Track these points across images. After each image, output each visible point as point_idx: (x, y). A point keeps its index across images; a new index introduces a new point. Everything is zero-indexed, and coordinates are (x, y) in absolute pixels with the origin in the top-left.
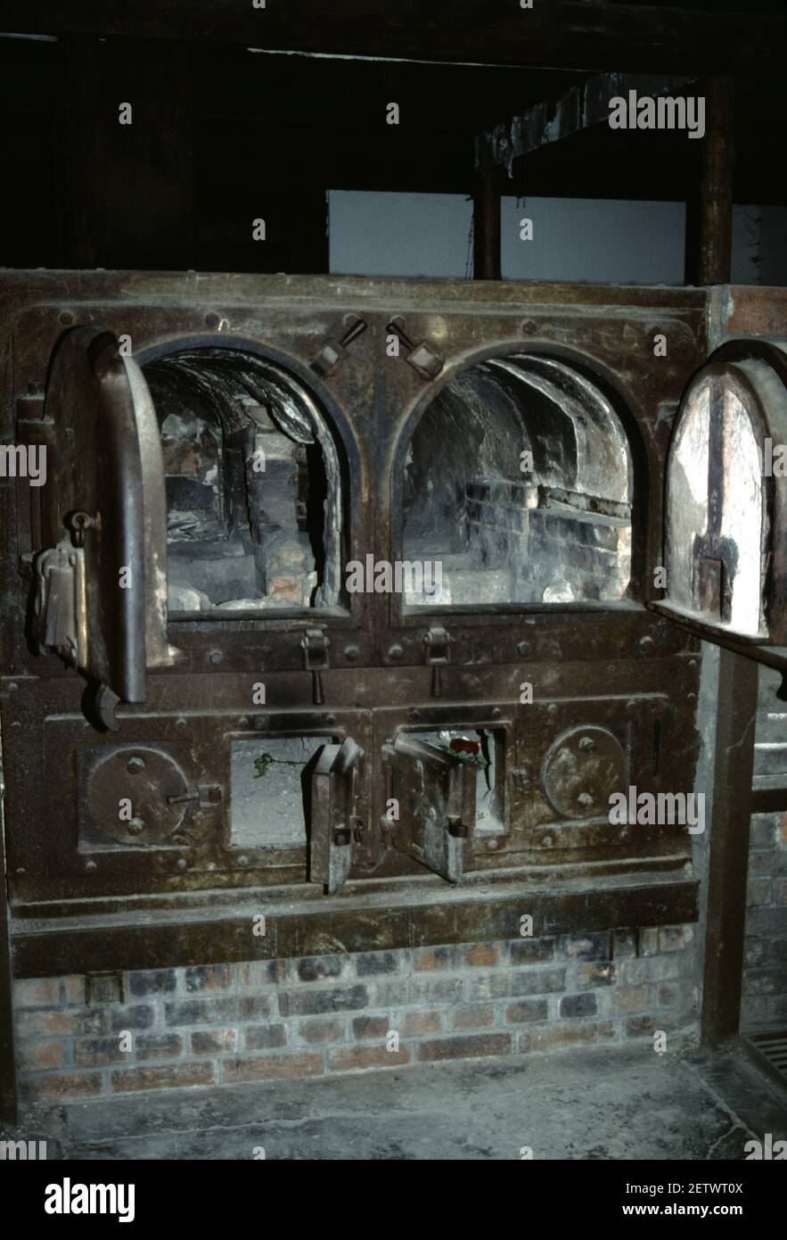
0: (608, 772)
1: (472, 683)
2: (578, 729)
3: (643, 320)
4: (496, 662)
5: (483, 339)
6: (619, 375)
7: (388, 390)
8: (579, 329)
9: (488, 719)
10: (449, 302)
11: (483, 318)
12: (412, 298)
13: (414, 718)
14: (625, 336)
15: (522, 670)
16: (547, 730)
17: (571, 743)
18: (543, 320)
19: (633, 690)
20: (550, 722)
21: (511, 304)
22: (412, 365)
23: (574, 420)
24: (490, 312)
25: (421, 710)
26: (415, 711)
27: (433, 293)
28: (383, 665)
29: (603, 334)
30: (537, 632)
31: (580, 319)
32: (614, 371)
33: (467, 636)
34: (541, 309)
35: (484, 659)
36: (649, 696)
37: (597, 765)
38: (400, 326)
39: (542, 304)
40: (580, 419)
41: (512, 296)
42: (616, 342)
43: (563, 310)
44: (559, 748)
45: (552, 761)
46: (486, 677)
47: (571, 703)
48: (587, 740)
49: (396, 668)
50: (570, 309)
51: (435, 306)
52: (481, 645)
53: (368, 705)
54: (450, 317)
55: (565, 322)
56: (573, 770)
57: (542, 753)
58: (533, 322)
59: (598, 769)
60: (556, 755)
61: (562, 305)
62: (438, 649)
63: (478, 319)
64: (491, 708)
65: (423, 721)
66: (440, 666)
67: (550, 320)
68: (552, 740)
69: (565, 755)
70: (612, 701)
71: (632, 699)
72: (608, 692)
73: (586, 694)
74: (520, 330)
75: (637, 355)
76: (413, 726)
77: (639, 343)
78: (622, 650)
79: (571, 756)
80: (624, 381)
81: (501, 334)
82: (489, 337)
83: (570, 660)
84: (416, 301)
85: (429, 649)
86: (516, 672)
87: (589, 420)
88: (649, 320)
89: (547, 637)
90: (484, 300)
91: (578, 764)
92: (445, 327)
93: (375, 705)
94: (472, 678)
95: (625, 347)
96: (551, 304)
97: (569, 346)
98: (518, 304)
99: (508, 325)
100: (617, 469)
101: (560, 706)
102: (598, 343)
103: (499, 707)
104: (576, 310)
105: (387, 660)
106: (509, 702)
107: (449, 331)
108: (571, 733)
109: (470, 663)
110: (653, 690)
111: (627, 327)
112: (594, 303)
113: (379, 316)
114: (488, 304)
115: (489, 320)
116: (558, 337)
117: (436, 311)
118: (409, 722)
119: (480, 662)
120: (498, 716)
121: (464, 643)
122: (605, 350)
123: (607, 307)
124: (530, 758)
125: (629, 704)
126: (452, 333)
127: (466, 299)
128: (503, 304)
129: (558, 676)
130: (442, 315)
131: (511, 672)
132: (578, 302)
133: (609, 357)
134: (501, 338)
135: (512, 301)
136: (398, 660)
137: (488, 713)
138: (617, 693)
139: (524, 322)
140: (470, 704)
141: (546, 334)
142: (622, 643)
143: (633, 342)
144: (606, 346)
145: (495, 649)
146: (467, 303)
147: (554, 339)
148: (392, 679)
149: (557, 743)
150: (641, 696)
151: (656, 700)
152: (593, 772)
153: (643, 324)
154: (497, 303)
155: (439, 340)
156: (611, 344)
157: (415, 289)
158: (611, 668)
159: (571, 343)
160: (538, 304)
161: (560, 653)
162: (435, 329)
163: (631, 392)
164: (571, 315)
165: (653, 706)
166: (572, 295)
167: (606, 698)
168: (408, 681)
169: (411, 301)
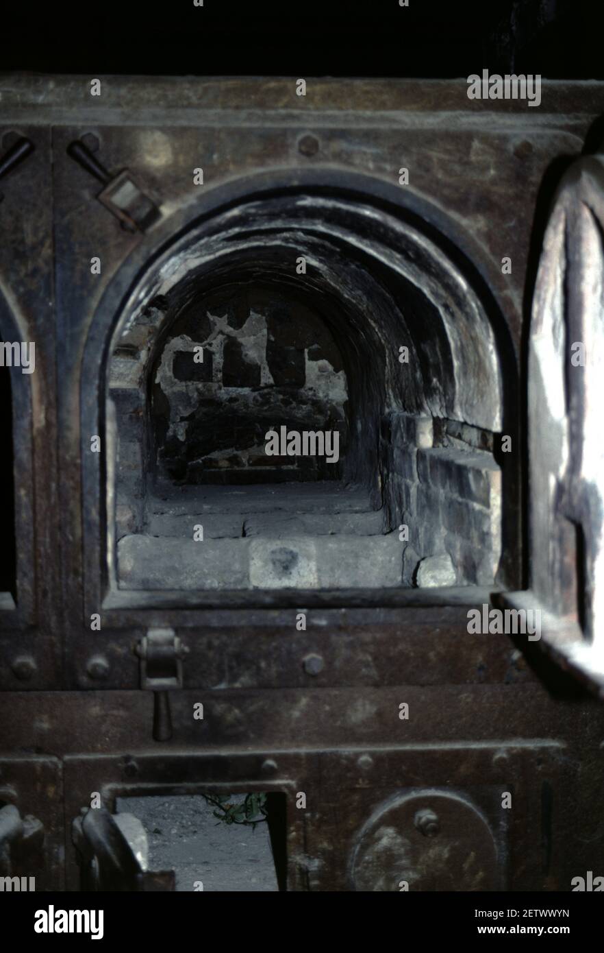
0: (466, 866)
1: (230, 718)
2: (414, 795)
3: (508, 132)
4: (265, 686)
5: (231, 167)
6: (465, 222)
7: (77, 250)
8: (395, 148)
9: (255, 778)
10: (180, 112)
11: (232, 133)
12: (119, 105)
13: (129, 773)
14: (473, 158)
15: (315, 698)
16: (356, 797)
17: (401, 819)
18: (332, 135)
19: (505, 735)
20: (362, 784)
21: (283, 112)
22: (110, 208)
23: (441, 310)
24: (247, 125)
25: (141, 761)
26: (133, 763)
27: (153, 97)
28: (77, 687)
29: (435, 155)
30: (334, 638)
31: (396, 132)
32: (454, 215)
33: (216, 643)
34: (333, 119)
35: (245, 680)
36: (532, 745)
37: (446, 855)
38: (91, 146)
39: (336, 112)
40: (446, 307)
41: (285, 100)
42: (457, 168)
43: (371, 120)
44: (376, 827)
45: (365, 847)
46: (252, 708)
47: (397, 753)
48: (427, 815)
49: (98, 693)
50: (383, 119)
51: (155, 117)
52: (239, 658)
53: (58, 751)
54: (176, 133)
55: (371, 137)
56: (404, 862)
57: (349, 833)
58: (315, 136)
59: (448, 861)
60: (371, 837)
61: (368, 113)
62: (162, 664)
63: (223, 136)
64: (260, 759)
65: (143, 779)
66: (166, 691)
67: (342, 134)
68: (366, 813)
69: (388, 838)
70: (467, 751)
71: (502, 748)
72: (463, 738)
73: (425, 739)
74: (294, 151)
75: (495, 189)
76: (129, 787)
77: (496, 168)
78: (481, 668)
79: (399, 840)
80: (472, 232)
81: (261, 159)
82: (240, 163)
83: (391, 684)
84: (126, 109)
85: (144, 664)
86: (304, 701)
87: (454, 308)
88: (516, 131)
89: (351, 645)
90: (237, 108)
91: (414, 854)
92: (170, 150)
93: (68, 752)
94: (230, 710)
95: (474, 176)
96: (351, 112)
97: (377, 176)
98: (296, 112)
99: (274, 144)
100: (488, 379)
101: (378, 759)
102: (428, 170)
103: (275, 757)
104: (394, 121)
105: (84, 680)
106: (292, 751)
107: (176, 153)
108: (398, 801)
109: (223, 686)
110: (541, 734)
111: (476, 144)
112: (423, 109)
113: (58, 132)
114: (243, 114)
115: (242, 135)
116: (357, 161)
117: (154, 124)
118: (123, 780)
119: (237, 685)
120: (272, 774)
121: (211, 654)
122: (438, 182)
123: (444, 115)
124: (331, 841)
125: (497, 756)
126: (181, 158)
127: (209, 106)
128: (271, 112)
129: (374, 709)
130: (163, 130)
131: (295, 701)
132: (396, 107)
133: (446, 192)
134: (262, 164)
135: (286, 107)
136: (101, 681)
137: (255, 767)
138: (479, 738)
139: (300, 137)
140: (225, 752)
141: (337, 156)
142: (480, 658)
143: (488, 168)
144: (440, 175)
145: (263, 664)
146: (212, 112)
147: (351, 164)
148: (95, 710)
149: (374, 819)
150: (517, 744)
151: (544, 750)
152: (440, 866)
153: (504, 139)
154: (259, 112)
155: (158, 170)
156: (449, 172)
157: (123, 91)
158: (466, 697)
159: (381, 170)
160: (330, 112)
161: (374, 672)
162: (150, 152)
163: (486, 249)
164: (384, 126)
165: (540, 762)
166: (385, 97)
167: (458, 746)
168: (122, 713)
169: (119, 110)
